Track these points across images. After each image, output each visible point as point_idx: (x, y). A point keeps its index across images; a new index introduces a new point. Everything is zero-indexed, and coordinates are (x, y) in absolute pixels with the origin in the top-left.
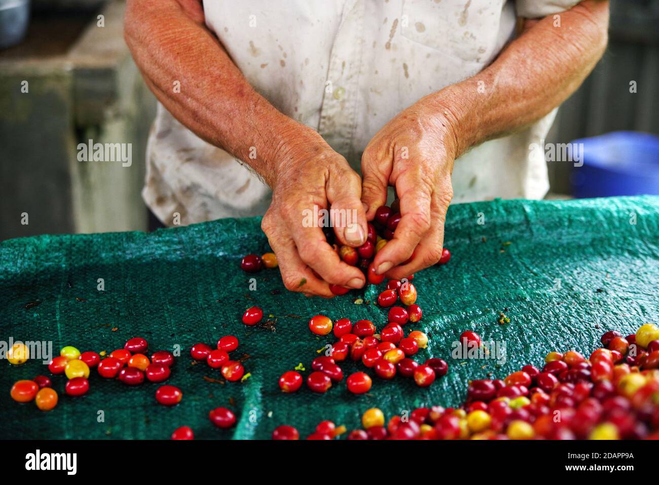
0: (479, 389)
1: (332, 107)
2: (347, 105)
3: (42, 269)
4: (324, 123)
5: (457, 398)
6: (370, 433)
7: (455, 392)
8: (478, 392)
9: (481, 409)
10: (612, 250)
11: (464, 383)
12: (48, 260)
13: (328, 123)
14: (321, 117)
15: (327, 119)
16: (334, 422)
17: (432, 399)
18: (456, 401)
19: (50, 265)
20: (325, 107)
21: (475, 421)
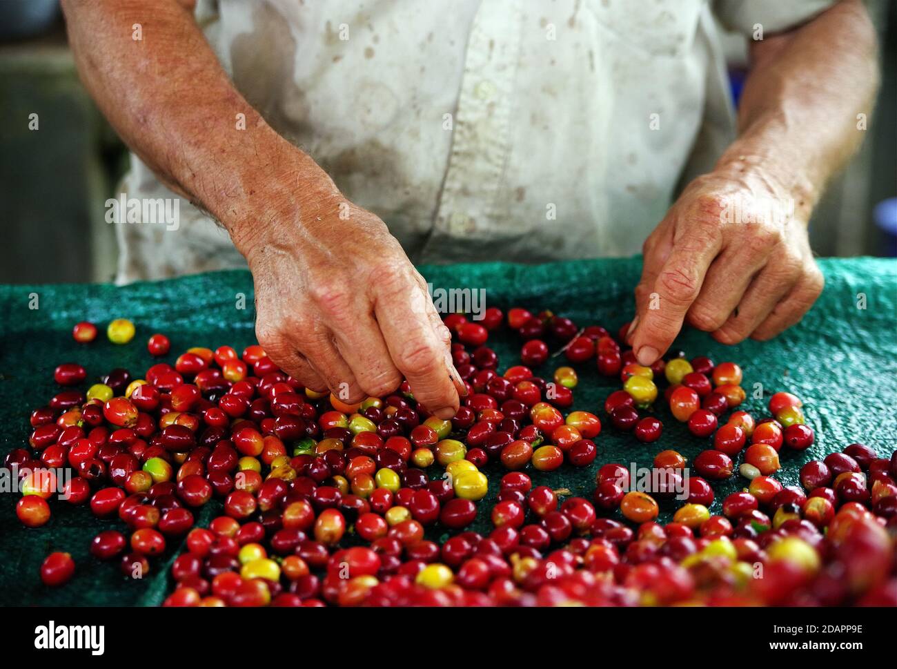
1: (474, 109)
2: (497, 111)
10: (800, 334)
13: (467, 133)
15: (465, 126)
20: (462, 106)
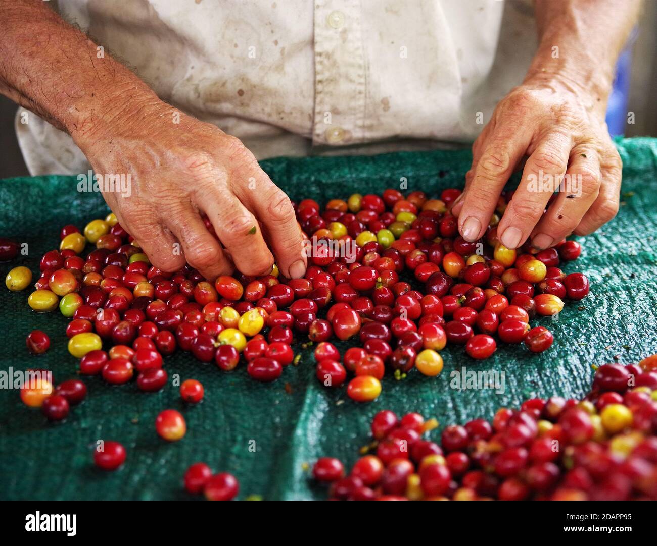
0: (608, 376)
1: (329, 39)
2: (350, 36)
3: (49, 217)
4: (321, 62)
5: (577, 387)
6: (470, 429)
7: (574, 378)
8: (608, 379)
9: (614, 401)
11: (585, 368)
12: (56, 206)
14: (315, 54)
15: (324, 56)
16: (422, 414)
17: (545, 387)
18: (577, 391)
19: (59, 214)
20: (317, 38)
21: (613, 418)
